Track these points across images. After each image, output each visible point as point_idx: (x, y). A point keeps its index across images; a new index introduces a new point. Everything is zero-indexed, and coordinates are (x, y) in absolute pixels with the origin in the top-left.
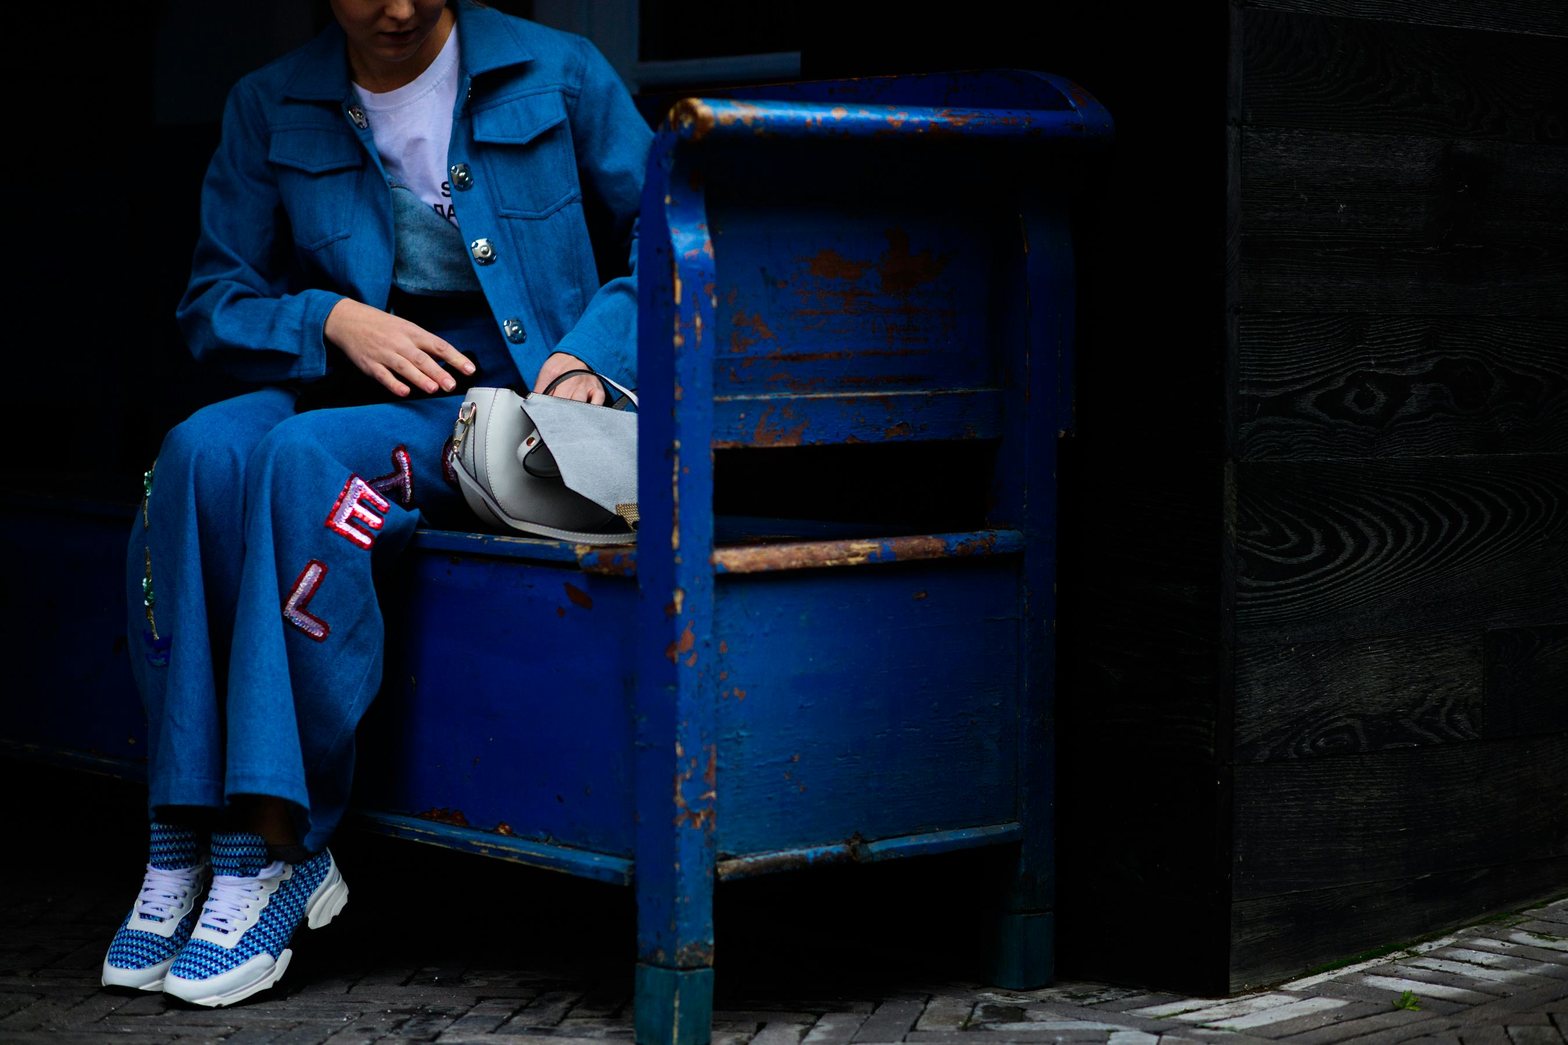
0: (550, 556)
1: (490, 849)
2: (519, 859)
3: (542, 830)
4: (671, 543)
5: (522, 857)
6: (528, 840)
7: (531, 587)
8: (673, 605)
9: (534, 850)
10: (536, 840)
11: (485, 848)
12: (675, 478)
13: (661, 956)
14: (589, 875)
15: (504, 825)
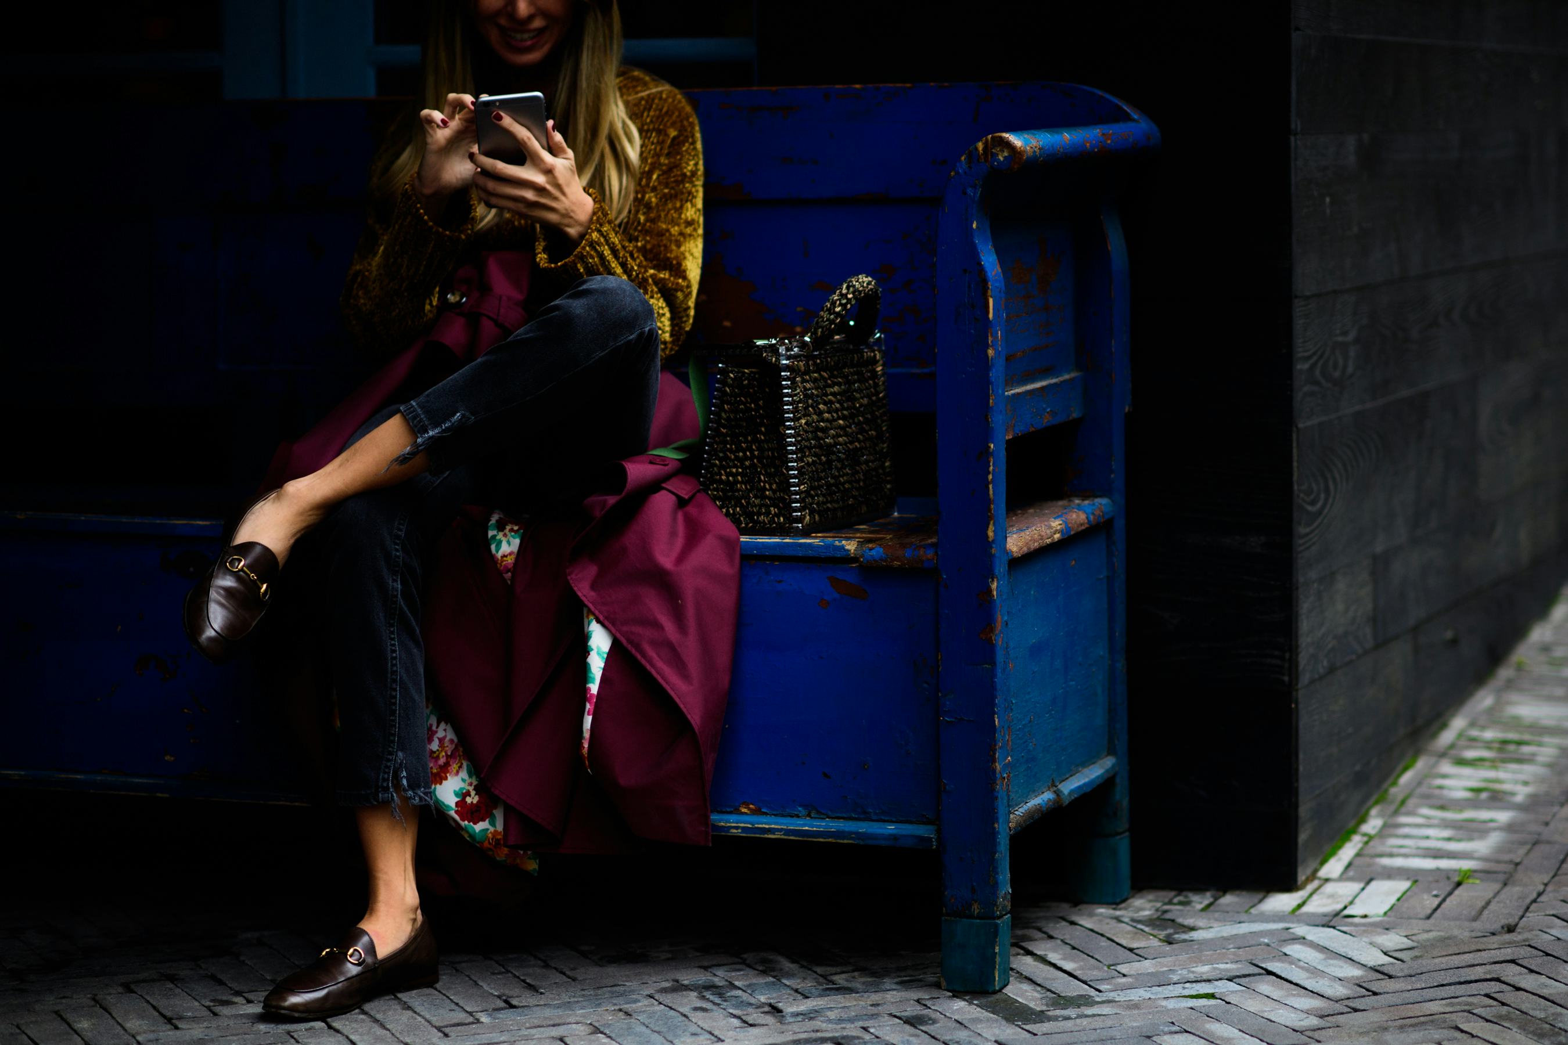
0: (810, 553)
1: (743, 828)
2: (784, 835)
3: (800, 806)
4: (987, 536)
5: (788, 832)
6: (783, 816)
7: (780, 582)
8: (990, 591)
9: (805, 825)
10: (798, 816)
11: (737, 828)
12: (990, 477)
13: (976, 909)
14: (883, 843)
15: (748, 805)
